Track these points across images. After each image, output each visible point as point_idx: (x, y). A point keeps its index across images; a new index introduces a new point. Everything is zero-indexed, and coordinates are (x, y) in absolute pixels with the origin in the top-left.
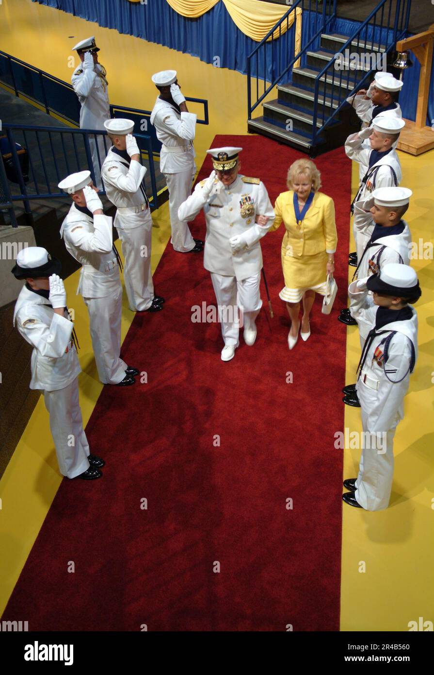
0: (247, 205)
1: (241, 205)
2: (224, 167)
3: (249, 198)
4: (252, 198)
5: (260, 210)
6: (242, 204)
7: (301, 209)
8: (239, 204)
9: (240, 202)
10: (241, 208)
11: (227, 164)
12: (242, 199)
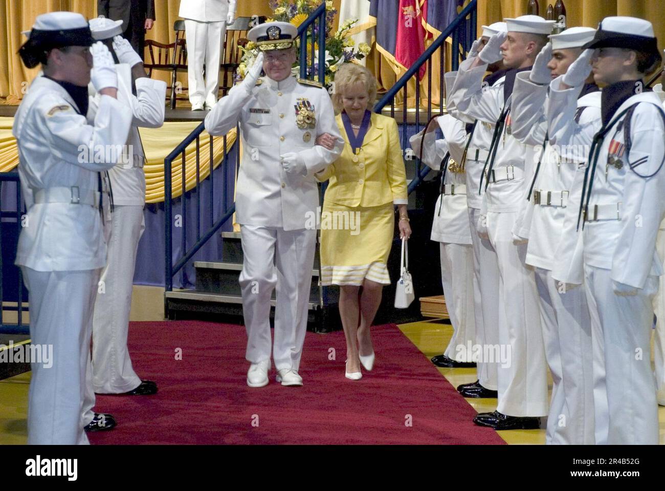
0: (304, 112)
1: (297, 109)
2: (275, 46)
3: (308, 103)
4: (311, 104)
5: (324, 125)
6: (299, 109)
7: (356, 133)
8: (294, 110)
9: (295, 106)
10: (297, 114)
11: (280, 44)
12: (298, 103)
